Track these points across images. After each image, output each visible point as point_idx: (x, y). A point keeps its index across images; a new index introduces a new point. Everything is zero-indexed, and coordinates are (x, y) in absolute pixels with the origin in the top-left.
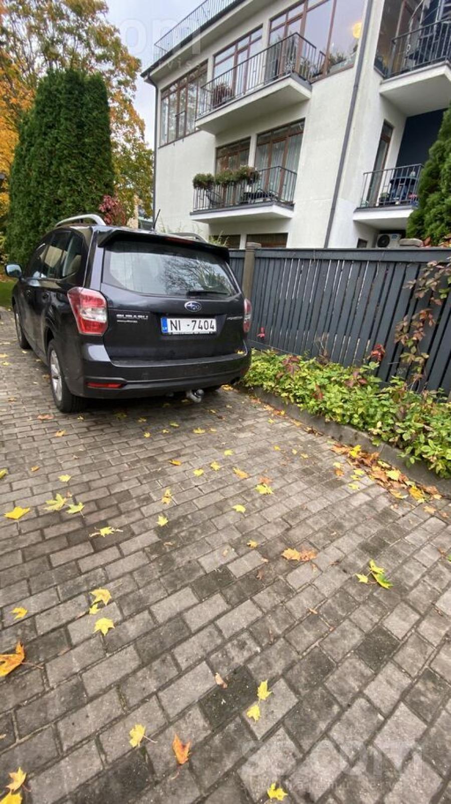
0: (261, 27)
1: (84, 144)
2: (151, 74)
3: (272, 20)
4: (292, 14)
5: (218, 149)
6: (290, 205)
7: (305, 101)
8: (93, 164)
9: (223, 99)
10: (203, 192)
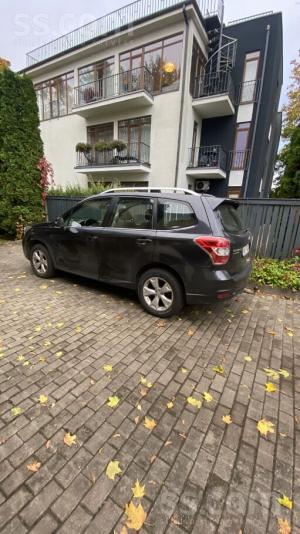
0: (113, 57)
1: (22, 122)
2: (27, 73)
3: (120, 54)
4: (134, 53)
5: (88, 127)
6: (148, 165)
7: (150, 105)
8: (30, 137)
9: (94, 98)
10: (82, 154)
